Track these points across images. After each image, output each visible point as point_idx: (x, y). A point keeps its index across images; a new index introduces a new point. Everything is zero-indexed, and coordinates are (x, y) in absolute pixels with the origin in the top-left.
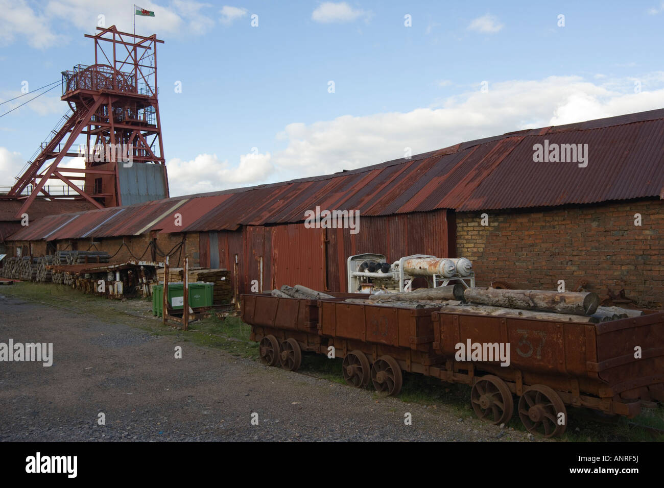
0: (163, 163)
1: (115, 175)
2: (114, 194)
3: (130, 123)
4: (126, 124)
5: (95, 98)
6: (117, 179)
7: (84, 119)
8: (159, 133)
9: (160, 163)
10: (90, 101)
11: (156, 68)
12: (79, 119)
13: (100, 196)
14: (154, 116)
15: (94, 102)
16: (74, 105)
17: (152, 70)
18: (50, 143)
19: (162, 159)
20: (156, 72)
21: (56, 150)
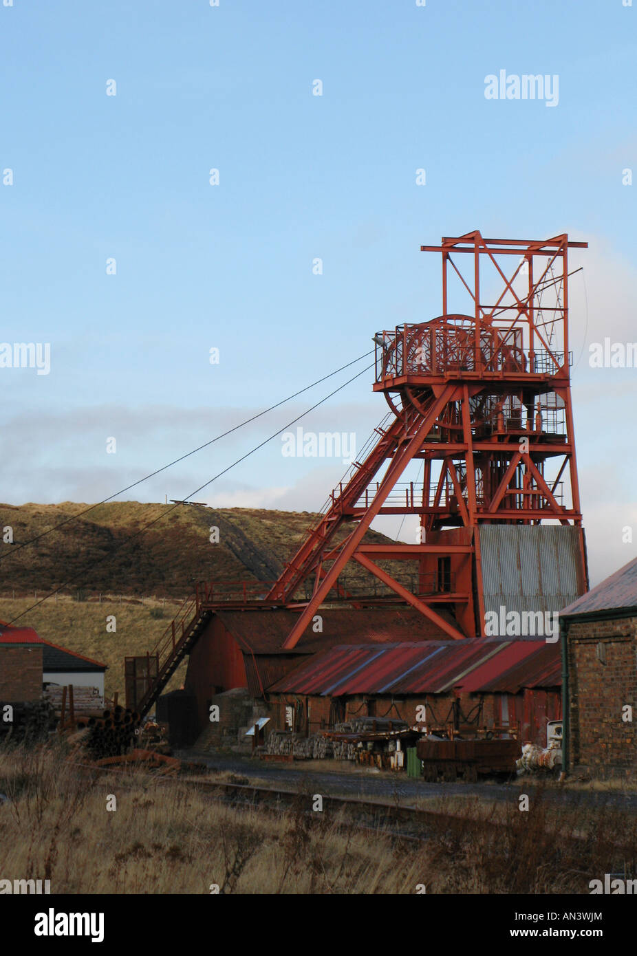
0: (578, 522)
1: (474, 554)
2: (470, 596)
3: (507, 439)
4: (499, 440)
5: (437, 391)
6: (477, 562)
7: (412, 437)
8: (571, 456)
9: (572, 522)
10: (425, 397)
11: (566, 310)
12: (405, 437)
13: (443, 598)
14: (561, 415)
15: (434, 398)
16: (397, 399)
17: (559, 314)
18: (350, 485)
19: (576, 514)
20: (565, 318)
21: (360, 503)
